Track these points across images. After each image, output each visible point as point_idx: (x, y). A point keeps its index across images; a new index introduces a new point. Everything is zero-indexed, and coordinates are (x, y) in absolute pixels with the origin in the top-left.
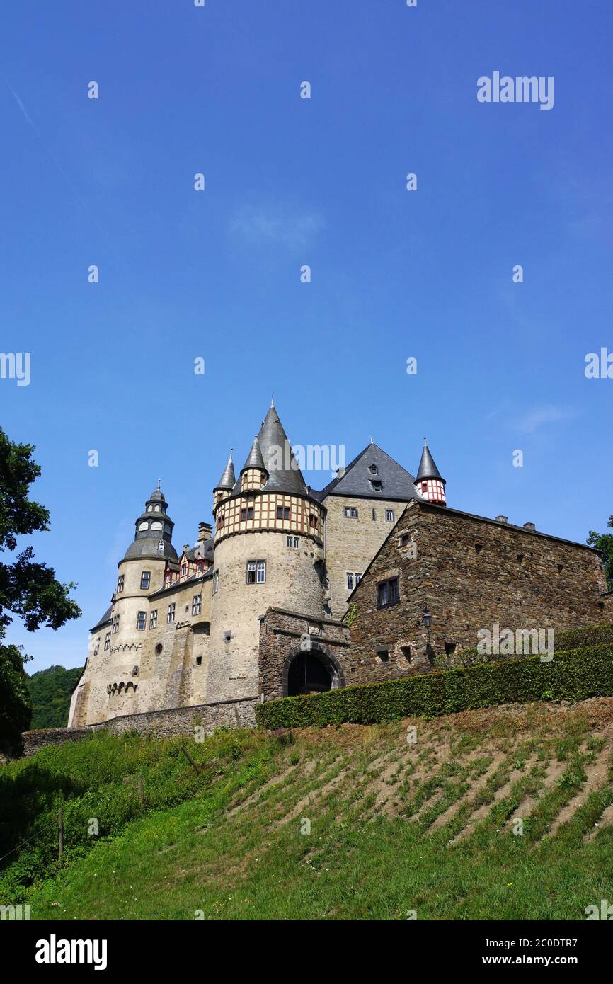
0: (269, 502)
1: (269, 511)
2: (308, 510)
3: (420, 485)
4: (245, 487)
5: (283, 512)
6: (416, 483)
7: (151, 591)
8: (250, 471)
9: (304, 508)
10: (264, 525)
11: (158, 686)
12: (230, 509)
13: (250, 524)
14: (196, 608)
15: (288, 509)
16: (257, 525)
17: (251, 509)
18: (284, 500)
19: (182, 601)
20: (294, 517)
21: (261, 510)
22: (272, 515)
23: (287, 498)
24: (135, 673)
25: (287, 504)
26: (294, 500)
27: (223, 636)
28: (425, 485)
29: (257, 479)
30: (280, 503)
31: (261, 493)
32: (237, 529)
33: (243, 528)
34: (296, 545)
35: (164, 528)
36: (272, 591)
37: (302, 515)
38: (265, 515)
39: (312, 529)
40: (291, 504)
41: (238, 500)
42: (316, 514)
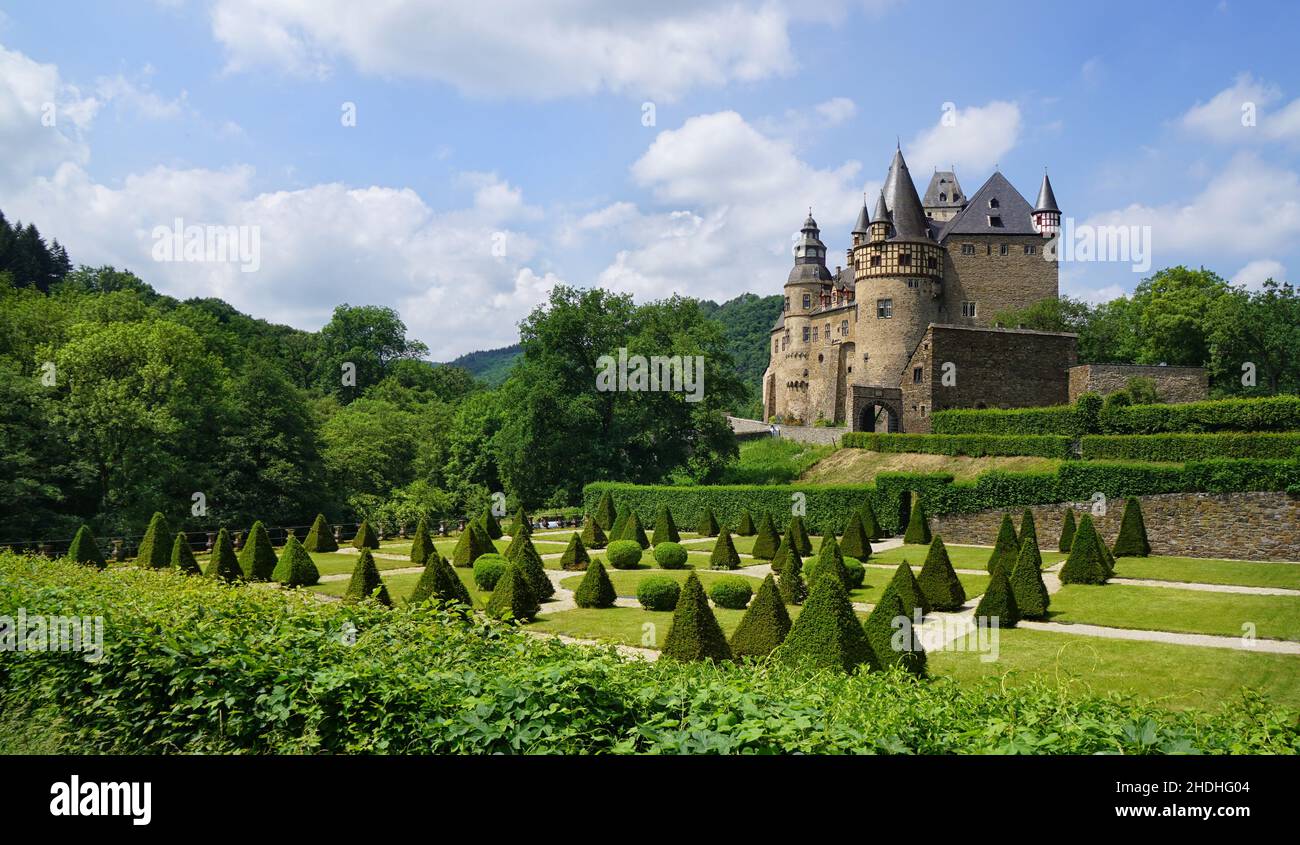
0: (892, 251)
1: (892, 258)
2: (927, 255)
3: (1035, 218)
4: (873, 239)
5: (904, 260)
6: (1033, 214)
7: (811, 310)
8: (876, 226)
9: (923, 253)
10: (889, 271)
11: (822, 386)
12: (863, 255)
13: (877, 270)
14: (845, 331)
15: (909, 256)
16: (884, 271)
17: (879, 258)
18: (905, 249)
19: (835, 323)
20: (913, 263)
21: (887, 259)
22: (896, 262)
23: (908, 246)
24: (806, 375)
25: (908, 252)
26: (914, 248)
27: (863, 356)
28: (1039, 219)
29: (882, 231)
30: (902, 252)
31: (887, 244)
32: (869, 273)
33: (873, 273)
34: (916, 285)
35: (817, 254)
36: (897, 324)
37: (922, 259)
38: (890, 262)
39: (931, 270)
40: (912, 251)
41: (869, 249)
42: (935, 256)
